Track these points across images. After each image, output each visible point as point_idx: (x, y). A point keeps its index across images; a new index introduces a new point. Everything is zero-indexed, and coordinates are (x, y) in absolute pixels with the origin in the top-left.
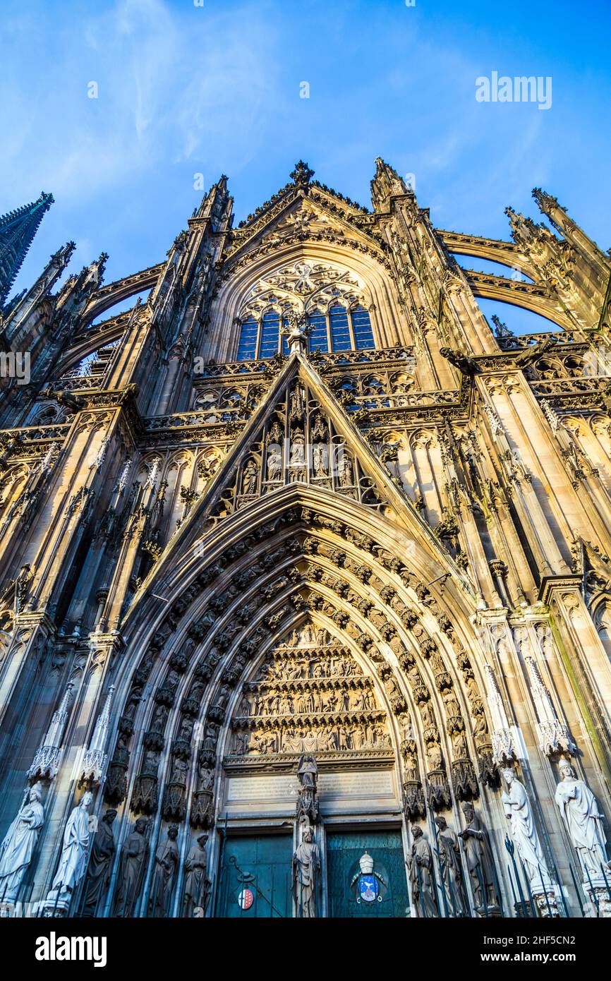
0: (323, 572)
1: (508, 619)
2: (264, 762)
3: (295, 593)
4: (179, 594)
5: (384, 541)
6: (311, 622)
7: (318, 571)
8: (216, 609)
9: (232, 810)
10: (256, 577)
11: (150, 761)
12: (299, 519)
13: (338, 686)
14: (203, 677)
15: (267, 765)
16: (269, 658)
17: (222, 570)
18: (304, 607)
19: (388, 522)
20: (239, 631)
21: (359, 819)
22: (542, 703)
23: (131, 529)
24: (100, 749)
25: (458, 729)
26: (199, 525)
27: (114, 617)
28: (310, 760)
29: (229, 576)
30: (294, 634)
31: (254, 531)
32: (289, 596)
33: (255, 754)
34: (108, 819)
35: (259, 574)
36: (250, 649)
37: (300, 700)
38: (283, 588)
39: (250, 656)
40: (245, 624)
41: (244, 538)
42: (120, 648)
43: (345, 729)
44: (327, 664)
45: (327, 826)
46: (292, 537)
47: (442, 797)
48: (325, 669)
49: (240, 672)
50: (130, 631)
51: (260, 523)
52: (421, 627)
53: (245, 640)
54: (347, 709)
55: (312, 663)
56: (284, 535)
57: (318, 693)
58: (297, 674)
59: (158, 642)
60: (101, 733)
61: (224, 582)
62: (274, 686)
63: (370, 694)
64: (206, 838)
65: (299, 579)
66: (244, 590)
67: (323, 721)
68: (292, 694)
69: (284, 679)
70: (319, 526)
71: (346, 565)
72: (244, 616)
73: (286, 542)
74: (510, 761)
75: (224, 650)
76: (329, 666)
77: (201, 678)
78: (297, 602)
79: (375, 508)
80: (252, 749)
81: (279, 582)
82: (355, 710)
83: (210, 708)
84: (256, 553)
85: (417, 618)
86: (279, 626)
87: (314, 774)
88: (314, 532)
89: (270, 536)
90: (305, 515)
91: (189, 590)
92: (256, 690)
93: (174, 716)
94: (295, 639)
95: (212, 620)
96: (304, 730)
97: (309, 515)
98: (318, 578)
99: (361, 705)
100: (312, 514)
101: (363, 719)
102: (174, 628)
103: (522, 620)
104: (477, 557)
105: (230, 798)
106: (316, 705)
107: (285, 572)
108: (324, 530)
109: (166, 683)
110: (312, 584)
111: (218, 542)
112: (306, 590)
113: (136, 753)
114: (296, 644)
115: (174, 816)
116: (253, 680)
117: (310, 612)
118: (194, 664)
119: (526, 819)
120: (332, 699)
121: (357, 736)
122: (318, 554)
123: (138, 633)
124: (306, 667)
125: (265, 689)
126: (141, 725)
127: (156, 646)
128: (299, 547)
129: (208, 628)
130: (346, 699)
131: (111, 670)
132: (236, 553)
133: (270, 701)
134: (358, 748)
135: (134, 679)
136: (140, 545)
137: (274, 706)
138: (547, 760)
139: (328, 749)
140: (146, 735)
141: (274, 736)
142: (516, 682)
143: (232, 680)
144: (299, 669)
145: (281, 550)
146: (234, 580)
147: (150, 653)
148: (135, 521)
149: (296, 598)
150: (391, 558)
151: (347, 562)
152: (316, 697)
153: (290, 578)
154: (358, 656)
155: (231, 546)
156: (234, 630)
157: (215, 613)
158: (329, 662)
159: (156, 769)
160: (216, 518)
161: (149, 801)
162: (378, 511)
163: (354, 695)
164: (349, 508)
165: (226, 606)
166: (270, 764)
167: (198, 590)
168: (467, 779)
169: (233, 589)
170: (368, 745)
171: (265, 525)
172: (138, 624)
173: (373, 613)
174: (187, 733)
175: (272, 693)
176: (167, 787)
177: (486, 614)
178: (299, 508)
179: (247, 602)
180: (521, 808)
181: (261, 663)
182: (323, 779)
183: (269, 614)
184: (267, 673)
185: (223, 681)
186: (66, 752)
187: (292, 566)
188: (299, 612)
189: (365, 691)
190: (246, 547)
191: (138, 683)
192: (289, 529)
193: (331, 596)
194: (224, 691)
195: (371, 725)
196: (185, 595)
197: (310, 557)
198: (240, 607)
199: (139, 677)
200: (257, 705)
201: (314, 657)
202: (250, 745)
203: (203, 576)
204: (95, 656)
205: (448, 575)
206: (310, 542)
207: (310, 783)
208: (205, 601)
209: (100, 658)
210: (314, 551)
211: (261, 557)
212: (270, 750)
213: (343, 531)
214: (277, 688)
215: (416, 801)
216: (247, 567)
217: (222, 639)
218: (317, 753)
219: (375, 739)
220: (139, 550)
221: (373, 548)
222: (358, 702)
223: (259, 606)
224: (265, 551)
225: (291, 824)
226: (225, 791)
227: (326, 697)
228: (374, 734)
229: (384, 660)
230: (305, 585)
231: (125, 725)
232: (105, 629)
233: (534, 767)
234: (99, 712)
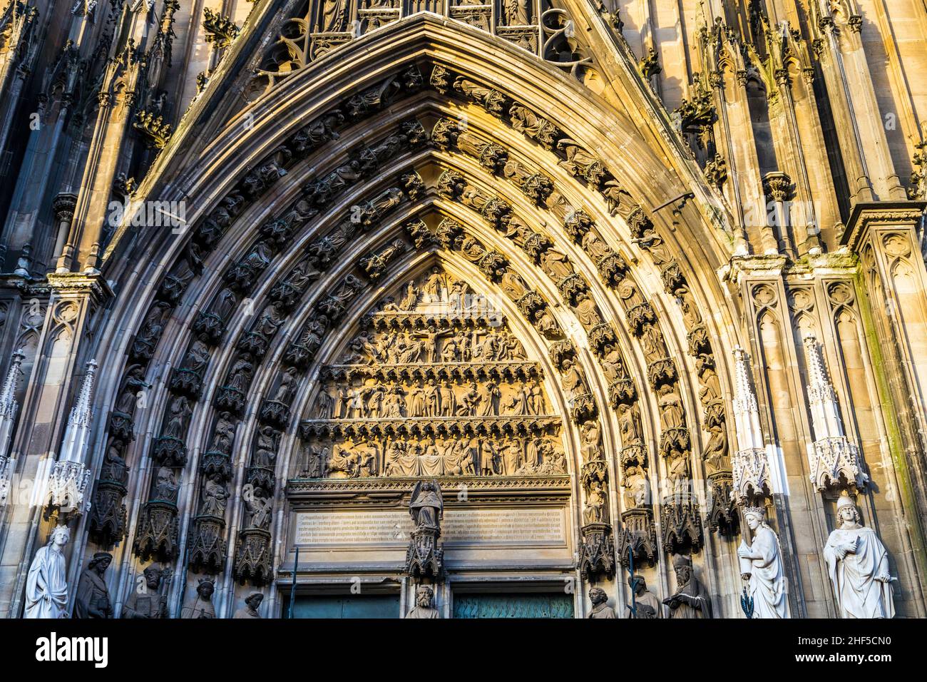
0: (466, 184)
1: (784, 274)
2: (356, 489)
3: (415, 218)
4: (206, 210)
5: (580, 131)
6: (441, 270)
7: (457, 181)
8: (272, 240)
9: (306, 559)
10: (344, 188)
11: (163, 483)
12: (426, 85)
13: (482, 376)
14: (250, 353)
15: (359, 494)
16: (366, 327)
17: (283, 172)
18: (429, 243)
19: (589, 96)
20: (313, 280)
21: (507, 576)
22: (823, 411)
23: (111, 88)
24: (78, 460)
25: (678, 448)
26: (240, 86)
27: (89, 246)
28: (431, 489)
29: (296, 183)
30: (410, 289)
31: (343, 103)
32: (404, 223)
33: (340, 476)
34: (99, 566)
35: (350, 183)
36: (333, 311)
37: (416, 397)
38: (393, 211)
39: (333, 322)
40: (324, 267)
41: (323, 115)
42: (102, 300)
43: (491, 444)
44: (465, 340)
45: (453, 586)
46: (412, 118)
47: (642, 547)
48: (462, 348)
49: (316, 348)
50: (119, 271)
51: (354, 88)
52: (633, 284)
53: (324, 296)
54: (496, 412)
55: (439, 339)
56: (398, 113)
57: (448, 386)
58: (413, 355)
59: (170, 292)
60: (77, 437)
61: (286, 193)
62: (373, 372)
63: (536, 390)
64: (261, 598)
65: (422, 195)
66: (323, 209)
67: (455, 430)
68: (404, 387)
69: (392, 362)
70: (463, 99)
71: (507, 172)
72: (322, 255)
73: (400, 127)
74: (758, 498)
75: (287, 310)
76: (468, 344)
77: (247, 355)
78: (418, 235)
79: (567, 69)
80: (335, 470)
81: (387, 197)
82: (508, 414)
83: (264, 403)
84: (345, 143)
85: (627, 268)
86: (384, 275)
87: (436, 510)
88: (452, 110)
89: (371, 112)
90: (438, 76)
91: (223, 204)
92: (342, 378)
93: (202, 415)
94: (411, 297)
95: (265, 259)
96: (423, 444)
97: (445, 78)
98: (456, 195)
99: (519, 407)
100: (451, 76)
101: (522, 429)
102: (198, 270)
103: (808, 276)
104: (743, 167)
105: (299, 540)
106: (444, 404)
107: (398, 181)
108: (471, 107)
109: (186, 361)
110: (446, 205)
111: (275, 119)
112: (434, 214)
113: (138, 470)
114: (413, 306)
115: (207, 565)
116: (338, 361)
117: (440, 252)
118: (234, 331)
119: (773, 581)
120: (471, 397)
121: (510, 455)
122: (458, 151)
123: (134, 275)
124: (429, 343)
125: (358, 376)
126: (146, 427)
127: (166, 299)
128: (424, 136)
129: (258, 272)
130: (496, 398)
131: (89, 335)
132: (309, 143)
133: (367, 397)
134: (511, 472)
135: (130, 351)
136: (131, 119)
137: (372, 403)
138: (819, 497)
139: (461, 473)
140: (155, 443)
141: (373, 452)
142: (785, 377)
143: (302, 360)
144: (417, 346)
145: (391, 139)
146: (305, 190)
147: (157, 310)
148: (119, 73)
149: (416, 228)
150: (590, 162)
151: (510, 166)
152: (444, 392)
153: (406, 191)
154: (520, 329)
155: (300, 129)
156: (305, 278)
157: (271, 246)
158: (470, 336)
159: (174, 494)
160: (271, 75)
161: (164, 542)
162: (572, 76)
163: (509, 392)
164: (519, 68)
165: (291, 235)
166: (365, 494)
167: (239, 205)
168: (685, 522)
169: (303, 206)
170: (528, 469)
171: (363, 93)
172: (134, 258)
173: (551, 257)
174: (224, 441)
175: (370, 384)
176: (193, 522)
177: (747, 264)
178: (428, 63)
179: (329, 230)
180: (767, 565)
181: (351, 335)
182: (451, 517)
183: (367, 253)
184: (362, 351)
185: (286, 361)
186: (19, 463)
187: (410, 170)
188: (420, 252)
189: (529, 385)
190: (326, 131)
191: (138, 359)
192: (406, 102)
193: (478, 226)
194: (287, 377)
195: (535, 438)
196: (216, 213)
197: (443, 155)
198: (315, 238)
199: (139, 349)
200: (345, 401)
201: (445, 328)
202: (332, 462)
203: (249, 180)
204: (58, 311)
205: (689, 196)
206: (444, 128)
207: (430, 521)
208: (254, 225)
209: (68, 314)
210: (451, 145)
211: (354, 151)
212: (364, 471)
213: (507, 109)
214: (379, 376)
215: (600, 553)
216: (329, 167)
217: (283, 291)
218: (443, 478)
219: (540, 460)
220: (128, 127)
221: (559, 143)
222: (516, 402)
223: (350, 238)
224: (361, 142)
225: (397, 581)
226: (289, 532)
227: (461, 393)
228: (540, 453)
229: (564, 336)
230: (432, 205)
231: (118, 425)
232: (74, 266)
233: (796, 507)
234: (72, 402)
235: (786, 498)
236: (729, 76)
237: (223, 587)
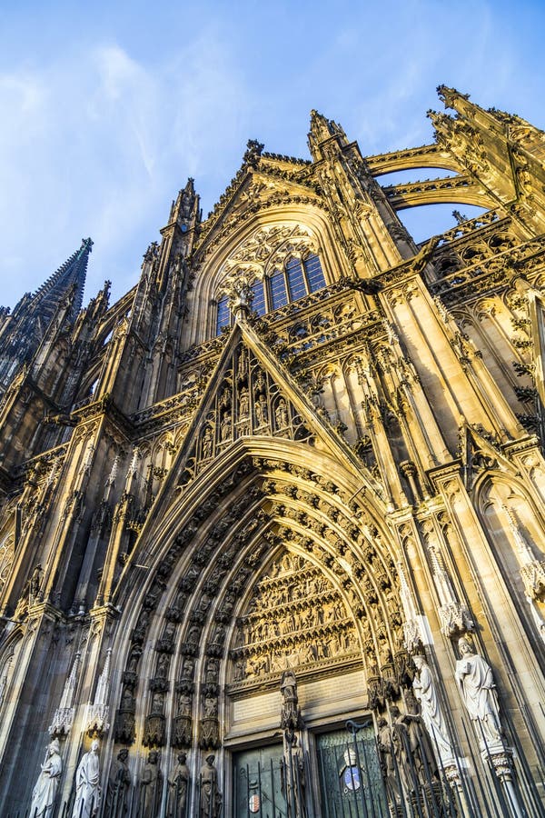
0: (285, 507)
1: (414, 516)
2: (259, 683)
3: (268, 530)
4: (161, 558)
5: (317, 469)
6: (288, 552)
7: (280, 508)
8: (199, 563)
9: (237, 729)
10: (228, 527)
11: (156, 703)
12: (252, 468)
13: (312, 603)
14: (198, 622)
15: (260, 685)
16: (257, 592)
17: (196, 529)
18: (277, 541)
19: (316, 452)
20: (223, 576)
21: (336, 719)
22: (443, 587)
23: (117, 515)
24: (102, 703)
25: (397, 623)
26: (169, 496)
27: (107, 593)
28: (290, 675)
29: (205, 532)
30: (274, 566)
31: (216, 488)
32: (262, 535)
33: (252, 677)
35: (231, 524)
36: (236, 589)
37: (283, 623)
38: (256, 530)
39: (239, 594)
40: (228, 568)
41: (209, 497)
42: (114, 617)
43: (322, 641)
44: (303, 586)
45: (310, 730)
46: (252, 484)
47: (392, 688)
48: (302, 591)
49: (231, 611)
50: (121, 600)
51: (220, 481)
52: (363, 537)
53: (231, 582)
54: (322, 622)
55: (290, 589)
56: (245, 484)
57: (298, 614)
58: (279, 601)
59: (149, 603)
60: (102, 690)
61: (201, 538)
62: (261, 616)
63: (341, 605)
64: (213, 758)
65: (267, 518)
66: (220, 540)
67: (302, 637)
68: (278, 620)
69: (270, 607)
70: (272, 469)
71: (298, 497)
72: (225, 563)
73: (248, 490)
74: (420, 648)
75: (213, 595)
76: (305, 588)
77: (195, 623)
78: (270, 538)
79: (305, 442)
80: (249, 674)
81: (250, 525)
82: (328, 622)
83: (208, 646)
84: (223, 507)
85: (358, 529)
86: (258, 563)
87: (293, 687)
88: (269, 475)
89: (232, 489)
90: (256, 463)
91: (170, 553)
92: (247, 622)
93: (175, 660)
94: (275, 570)
95: (196, 573)
96: (290, 648)
97: (259, 462)
98: (282, 514)
99: (332, 616)
100: (261, 461)
101: (334, 628)
102: (164, 588)
103: (428, 513)
104: (388, 464)
105: (236, 719)
106: (296, 624)
107: (254, 515)
108: (276, 471)
109: (165, 634)
110: (279, 520)
111: (186, 506)
112: (276, 525)
113: (142, 700)
114: (277, 575)
115: (182, 744)
116: (246, 613)
117: (284, 544)
118: (187, 612)
120: (309, 617)
121: (332, 645)
122: (278, 493)
123: (129, 600)
124: (286, 593)
125: (255, 619)
126: (146, 673)
127: (149, 607)
128: (260, 491)
129: (194, 580)
130: (321, 614)
131: (108, 635)
132: (205, 512)
133: (260, 629)
134: (335, 655)
135: (132, 638)
136: (126, 525)
137: (263, 633)
138: (449, 640)
139: (308, 661)
140: (151, 682)
141: (265, 659)
142: (422, 573)
143: (224, 619)
144: (280, 596)
145: (246, 497)
146: (210, 534)
147: (145, 613)
148: (121, 507)
149: (269, 535)
150: (326, 482)
151: (299, 494)
152: (296, 617)
153: (259, 519)
154: (328, 574)
155: (199, 507)
156: (218, 576)
157: (199, 565)
158: (305, 583)
159: (161, 708)
160: (181, 487)
161: (156, 736)
162: (307, 445)
163: (327, 609)
164: (284, 448)
165: (207, 558)
166: (263, 684)
167: (178, 551)
168: (405, 669)
169: (211, 542)
170: (342, 651)
171: (224, 481)
172: (128, 592)
173: (328, 533)
174: (188, 672)
175: (262, 622)
176: (175, 721)
177: (393, 516)
178: (250, 458)
179: (226, 549)
180: (426, 691)
181: (250, 598)
183: (248, 555)
184: (256, 605)
185: (217, 620)
186: (77, 710)
187: (259, 508)
188: (275, 546)
189: (337, 603)
190: (212, 504)
191: (138, 641)
192: (248, 478)
193: (296, 526)
194: (219, 629)
195: (344, 632)
196: (167, 558)
197: (272, 497)
198: (220, 555)
199: (136, 636)
200: (250, 635)
201: (292, 583)
202: (247, 670)
203: (179, 538)
204: (95, 627)
205: (365, 487)
206: (267, 485)
207: (290, 694)
208: (188, 558)
209: (99, 628)
210: (273, 491)
211: (229, 508)
212: (262, 671)
213: (287, 467)
214: (264, 616)
215: (376, 695)
216: (219, 519)
217: (208, 586)
218: (299, 667)
219: (347, 644)
220: (124, 531)
221: (311, 476)
222: (330, 614)
223: (237, 550)
224: (232, 502)
225: (281, 734)
226: (229, 715)
227: (304, 615)
228: (346, 640)
229: (345, 572)
230: (274, 522)
231: (128, 677)
232: (102, 603)
233: (439, 651)
234: (99, 671)
235: (431, 646)
236: (375, 421)
237: (191, 755)
